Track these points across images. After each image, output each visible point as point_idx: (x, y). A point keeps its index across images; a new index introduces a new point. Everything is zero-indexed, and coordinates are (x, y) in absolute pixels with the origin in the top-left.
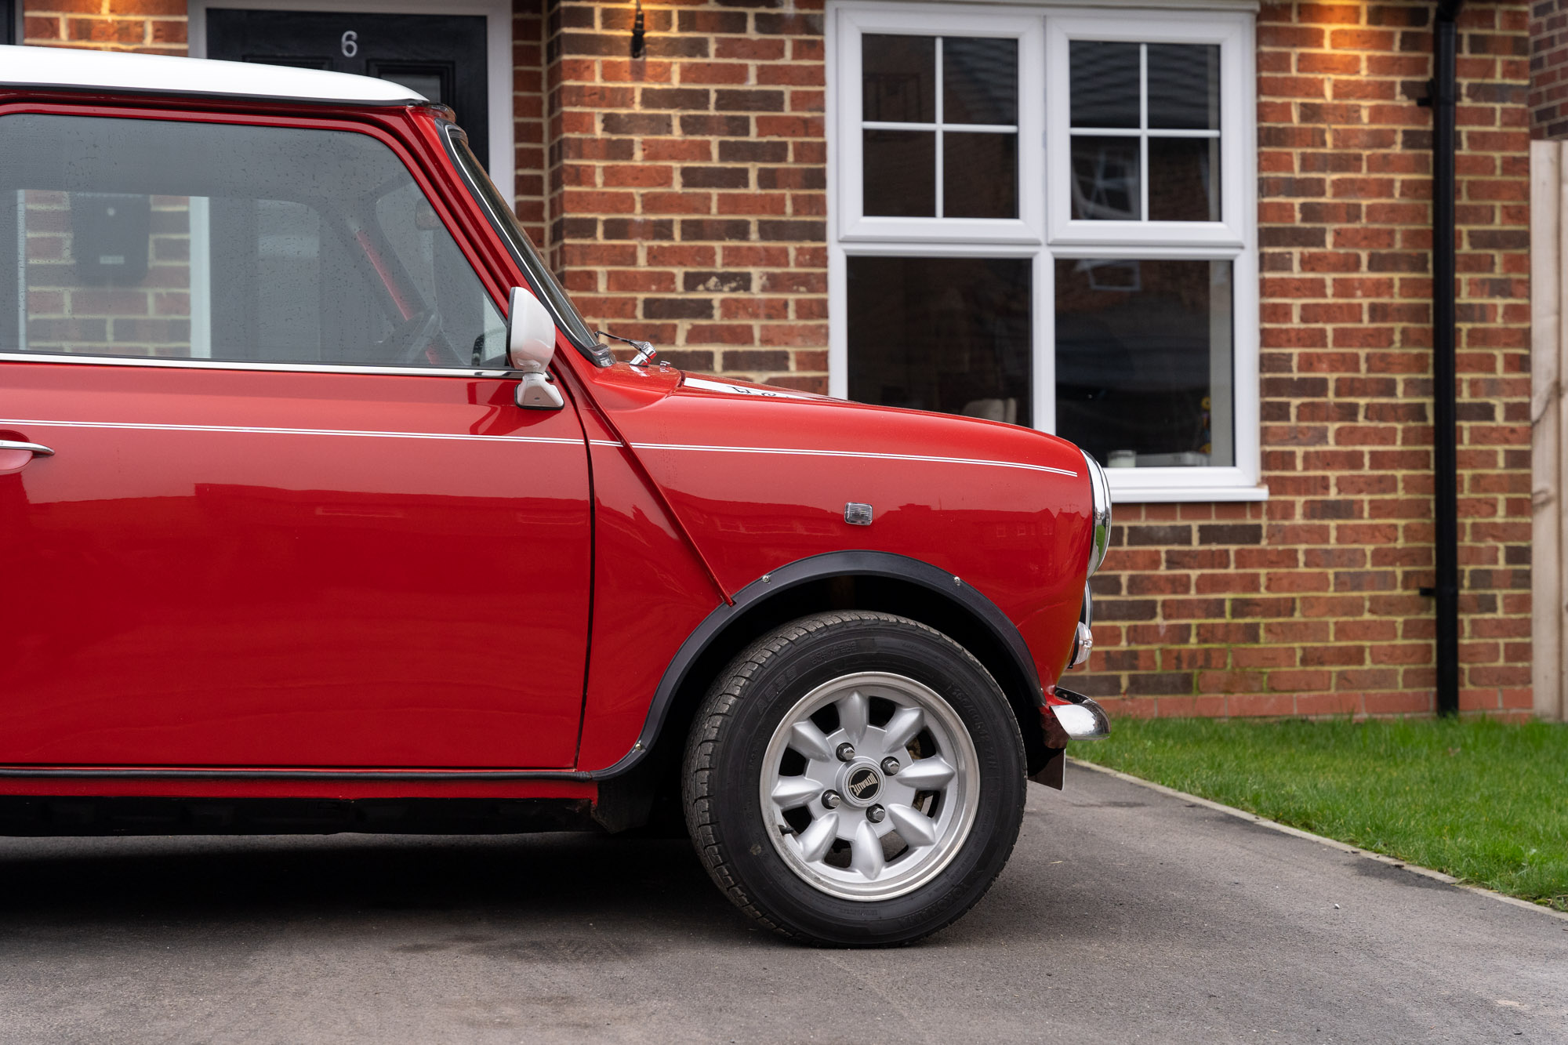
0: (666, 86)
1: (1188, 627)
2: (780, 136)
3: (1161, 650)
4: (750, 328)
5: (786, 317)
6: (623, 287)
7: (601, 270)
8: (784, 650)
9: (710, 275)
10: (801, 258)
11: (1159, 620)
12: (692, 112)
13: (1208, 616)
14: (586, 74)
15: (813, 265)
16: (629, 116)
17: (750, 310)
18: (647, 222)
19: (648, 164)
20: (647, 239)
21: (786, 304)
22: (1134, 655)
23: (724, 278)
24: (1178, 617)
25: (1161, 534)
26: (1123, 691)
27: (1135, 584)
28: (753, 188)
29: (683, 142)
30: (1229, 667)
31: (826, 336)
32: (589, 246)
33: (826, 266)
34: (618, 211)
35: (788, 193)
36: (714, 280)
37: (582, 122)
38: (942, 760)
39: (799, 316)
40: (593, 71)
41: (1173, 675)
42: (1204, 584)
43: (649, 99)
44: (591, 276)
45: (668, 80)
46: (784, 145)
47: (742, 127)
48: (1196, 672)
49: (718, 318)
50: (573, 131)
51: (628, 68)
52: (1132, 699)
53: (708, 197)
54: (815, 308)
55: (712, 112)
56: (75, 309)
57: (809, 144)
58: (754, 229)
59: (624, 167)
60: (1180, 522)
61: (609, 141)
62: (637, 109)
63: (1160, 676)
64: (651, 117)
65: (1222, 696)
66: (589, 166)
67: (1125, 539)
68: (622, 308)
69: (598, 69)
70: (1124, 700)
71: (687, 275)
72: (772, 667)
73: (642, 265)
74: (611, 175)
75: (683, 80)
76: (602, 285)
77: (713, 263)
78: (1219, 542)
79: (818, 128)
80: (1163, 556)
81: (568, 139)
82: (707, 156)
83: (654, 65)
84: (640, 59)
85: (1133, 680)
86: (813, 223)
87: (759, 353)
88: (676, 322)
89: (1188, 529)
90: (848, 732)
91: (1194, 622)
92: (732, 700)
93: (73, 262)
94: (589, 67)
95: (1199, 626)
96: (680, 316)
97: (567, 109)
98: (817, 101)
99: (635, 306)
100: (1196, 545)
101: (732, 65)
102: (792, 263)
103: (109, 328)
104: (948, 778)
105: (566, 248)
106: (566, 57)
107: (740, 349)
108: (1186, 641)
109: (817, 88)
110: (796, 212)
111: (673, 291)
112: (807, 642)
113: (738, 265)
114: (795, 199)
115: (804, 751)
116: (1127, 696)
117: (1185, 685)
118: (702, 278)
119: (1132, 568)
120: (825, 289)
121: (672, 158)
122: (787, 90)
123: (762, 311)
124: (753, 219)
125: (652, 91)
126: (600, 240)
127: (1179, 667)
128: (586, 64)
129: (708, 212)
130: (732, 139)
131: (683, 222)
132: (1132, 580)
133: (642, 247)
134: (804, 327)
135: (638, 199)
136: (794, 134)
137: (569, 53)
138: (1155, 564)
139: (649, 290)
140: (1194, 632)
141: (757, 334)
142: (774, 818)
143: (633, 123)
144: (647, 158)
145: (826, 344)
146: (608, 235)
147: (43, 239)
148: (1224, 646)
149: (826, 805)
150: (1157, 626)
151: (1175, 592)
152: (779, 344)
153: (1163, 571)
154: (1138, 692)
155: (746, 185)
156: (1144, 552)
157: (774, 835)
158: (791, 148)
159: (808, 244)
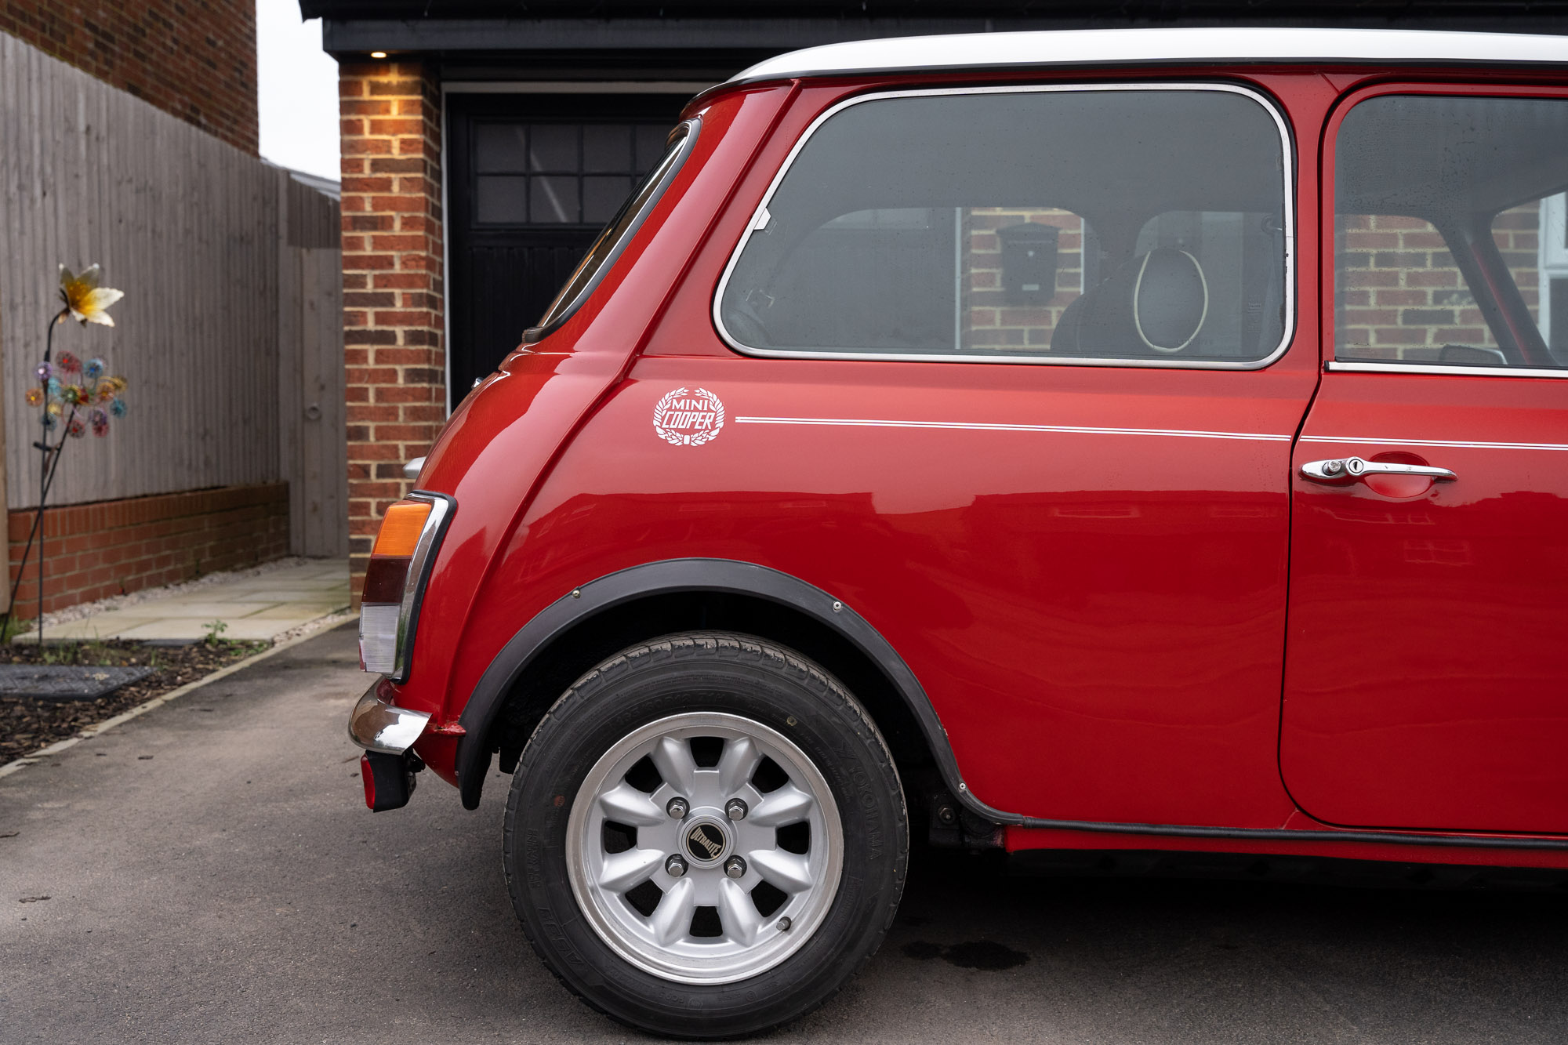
4: (1481, 331)
6: (1388, 302)
7: (1372, 290)
9: (1452, 292)
10: (1521, 279)
15: (1528, 285)
18: (1407, 255)
20: (1407, 266)
23: (1463, 295)
32: (1364, 272)
33: (1536, 286)
34: (1386, 247)
35: (1512, 232)
36: (1455, 297)
44: (1365, 294)
49: (1457, 324)
56: (1004, 322)
68: (1387, 317)
71: (1436, 293)
73: (1403, 285)
76: (1373, 301)
77: (1454, 283)
86: (1528, 254)
88: (1427, 327)
93: (1002, 289)
96: (1429, 323)
99: (1396, 316)
103: (1026, 336)
105: (1347, 275)
110: (1517, 246)
111: (1425, 304)
114: (1516, 237)
118: (1449, 294)
120: (1537, 302)
126: (1372, 267)
131: (1433, 254)
133: (1403, 273)
135: (1400, 238)
139: (1407, 304)
146: (1378, 264)
147: (983, 273)
159: (1525, 270)
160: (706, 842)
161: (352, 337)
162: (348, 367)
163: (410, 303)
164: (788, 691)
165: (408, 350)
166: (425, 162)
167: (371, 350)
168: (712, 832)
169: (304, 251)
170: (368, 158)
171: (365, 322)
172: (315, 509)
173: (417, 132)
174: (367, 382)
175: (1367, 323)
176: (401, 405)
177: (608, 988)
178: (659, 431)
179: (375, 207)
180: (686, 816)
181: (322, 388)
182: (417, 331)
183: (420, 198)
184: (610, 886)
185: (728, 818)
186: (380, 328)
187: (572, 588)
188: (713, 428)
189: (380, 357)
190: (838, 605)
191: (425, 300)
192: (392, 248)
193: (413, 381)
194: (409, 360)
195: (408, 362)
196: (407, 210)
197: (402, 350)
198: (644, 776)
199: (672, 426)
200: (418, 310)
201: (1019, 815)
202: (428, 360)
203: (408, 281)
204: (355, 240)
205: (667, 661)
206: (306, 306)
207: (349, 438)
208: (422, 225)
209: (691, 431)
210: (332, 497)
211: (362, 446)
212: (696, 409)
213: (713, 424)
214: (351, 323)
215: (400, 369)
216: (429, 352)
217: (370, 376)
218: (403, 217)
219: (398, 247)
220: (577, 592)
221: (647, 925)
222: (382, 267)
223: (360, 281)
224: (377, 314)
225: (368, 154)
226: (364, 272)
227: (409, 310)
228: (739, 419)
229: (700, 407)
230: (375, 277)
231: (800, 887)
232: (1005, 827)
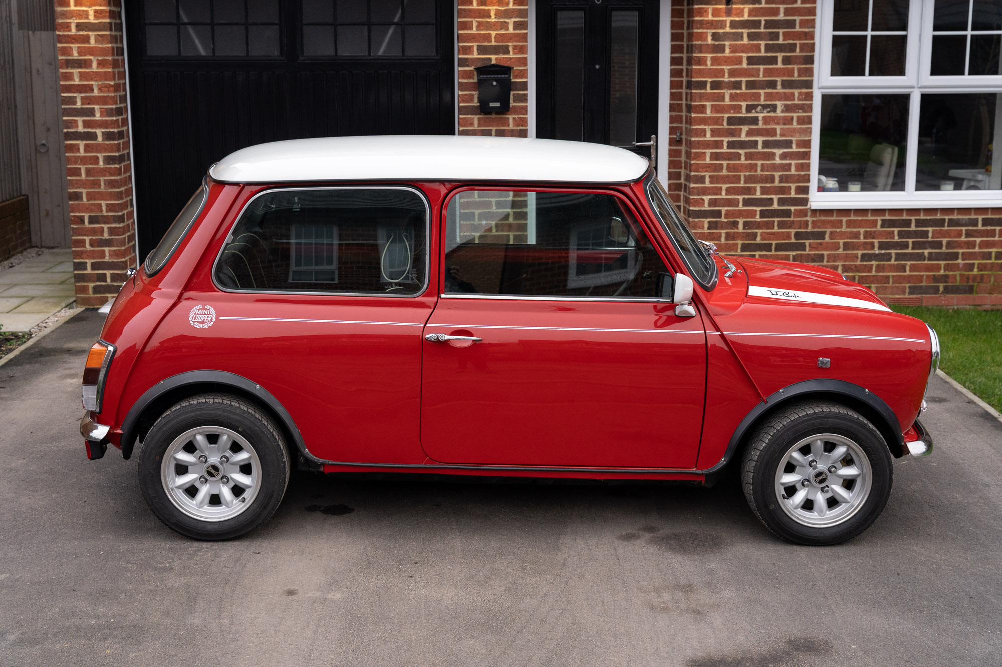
0: (741, 19)
1: (974, 264)
2: (793, 40)
3: (960, 274)
4: (775, 129)
5: (792, 124)
6: (718, 112)
7: (708, 104)
8: (788, 424)
9: (758, 105)
10: (801, 97)
11: (960, 261)
12: (753, 30)
13: (983, 259)
14: (705, 14)
15: (806, 100)
16: (724, 33)
17: (776, 121)
18: (730, 82)
19: (731, 55)
20: (730, 89)
21: (792, 118)
22: (947, 276)
23: (764, 107)
24: (969, 260)
25: (964, 222)
26: (940, 292)
27: (949, 245)
28: (780, 65)
29: (748, 44)
30: (992, 282)
31: (811, 132)
32: (703, 93)
33: (812, 100)
34: (717, 77)
35: (796, 67)
36: (759, 108)
37: (702, 37)
38: (855, 467)
39: (798, 123)
40: (708, 12)
41: (965, 286)
42: (983, 245)
43: (733, 25)
44: (704, 107)
45: (743, 16)
46: (795, 45)
47: (776, 36)
48: (976, 284)
49: (761, 125)
50: (698, 41)
51: (724, 11)
52: (945, 297)
53: (759, 70)
54: (806, 120)
55: (762, 30)
56: (480, 125)
57: (807, 43)
58: (779, 83)
59: (720, 56)
60: (973, 217)
61: (714, 45)
62: (728, 30)
63: (958, 286)
64: (733, 33)
65: (987, 295)
66: (705, 57)
67: (946, 224)
68: (717, 121)
69: (710, 11)
70: (940, 296)
71: (747, 105)
72: (782, 432)
73: (727, 101)
74: (715, 61)
75: (749, 15)
76: (708, 111)
77: (760, 100)
78: (991, 226)
79: (811, 36)
80: (964, 232)
81: (695, 44)
82: (759, 51)
83: (736, 8)
84: (730, 6)
85: (945, 288)
86: (807, 81)
87: (779, 141)
88: (742, 127)
89: (977, 220)
90: (815, 455)
91: (976, 262)
92: (764, 445)
93: (478, 104)
94: (706, 11)
95: (979, 264)
96: (743, 124)
97: (695, 31)
98: (812, 24)
99: (723, 120)
100: (980, 227)
101: (772, 8)
102: (796, 99)
103: (494, 133)
104: (858, 476)
105: (693, 94)
106: (696, 7)
107: (770, 139)
108: (972, 270)
109: (812, 18)
110: (799, 76)
111: (741, 113)
112: (798, 422)
113: (771, 100)
114: (799, 70)
115: (794, 463)
116: (942, 295)
117: (970, 290)
118: (754, 107)
119: (949, 237)
120: (811, 111)
121: (743, 52)
122: (798, 19)
123: (781, 122)
124: (779, 79)
125: (735, 21)
126: (709, 90)
127: (968, 282)
128: (705, 10)
129: (758, 76)
130: (771, 42)
131: (747, 81)
132: (948, 243)
133: (727, 93)
134: (800, 128)
135: (726, 71)
136: (800, 39)
137: (697, 4)
138: (960, 235)
139: (730, 113)
140: (976, 266)
141: (778, 132)
142: (780, 491)
143: (726, 36)
144: (731, 52)
145: (810, 136)
146: (712, 88)
148: (990, 273)
149: (803, 485)
150: (959, 264)
151: (968, 248)
152: (788, 137)
153: (963, 239)
154: (947, 293)
155: (776, 64)
156: (955, 230)
157: (780, 500)
158: (798, 46)
159: (804, 90)
160: (213, 471)
161: (69, 136)
162: (67, 154)
163: (104, 114)
164: (239, 418)
165: (105, 144)
166: (110, 24)
167: (82, 144)
168: (215, 468)
169: (30, 33)
170: (74, 22)
171: (77, 127)
172: (47, 215)
173: (104, 5)
174: (80, 164)
175: (705, 125)
176: (102, 179)
177: (178, 523)
178: (191, 322)
179: (80, 53)
180: (206, 462)
181: (48, 130)
182: (110, 132)
183: (108, 47)
184: (179, 487)
185: (221, 463)
186: (86, 130)
187: (160, 381)
188: (211, 321)
189: (87, 148)
190: (258, 386)
191: (114, 112)
192: (92, 80)
193: (109, 164)
194: (106, 150)
195: (105, 152)
196: (100, 56)
197: (101, 144)
198: (190, 448)
199: (196, 320)
200: (110, 118)
201: (328, 460)
202: (118, 150)
203: (102, 100)
204: (68, 74)
205: (195, 408)
206: (34, 72)
207: (70, 199)
208: (110, 64)
209: (203, 322)
210: (59, 206)
211: (79, 204)
212: (205, 314)
213: (211, 320)
214: (67, 127)
215: (101, 156)
216: (119, 144)
217: (81, 160)
218: (97, 59)
219: (95, 79)
220: (162, 382)
221: (193, 501)
222: (86, 92)
223: (72, 101)
224: (84, 121)
225: (74, 20)
226: (75, 95)
227: (104, 119)
228: (221, 318)
229: (206, 313)
230: (82, 97)
231: (249, 487)
232: (323, 464)
